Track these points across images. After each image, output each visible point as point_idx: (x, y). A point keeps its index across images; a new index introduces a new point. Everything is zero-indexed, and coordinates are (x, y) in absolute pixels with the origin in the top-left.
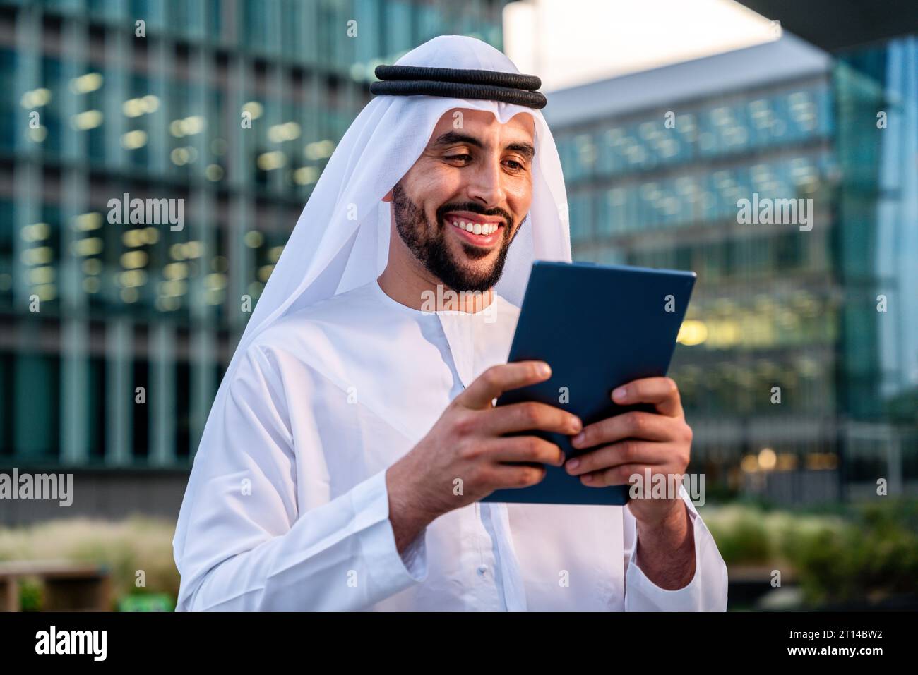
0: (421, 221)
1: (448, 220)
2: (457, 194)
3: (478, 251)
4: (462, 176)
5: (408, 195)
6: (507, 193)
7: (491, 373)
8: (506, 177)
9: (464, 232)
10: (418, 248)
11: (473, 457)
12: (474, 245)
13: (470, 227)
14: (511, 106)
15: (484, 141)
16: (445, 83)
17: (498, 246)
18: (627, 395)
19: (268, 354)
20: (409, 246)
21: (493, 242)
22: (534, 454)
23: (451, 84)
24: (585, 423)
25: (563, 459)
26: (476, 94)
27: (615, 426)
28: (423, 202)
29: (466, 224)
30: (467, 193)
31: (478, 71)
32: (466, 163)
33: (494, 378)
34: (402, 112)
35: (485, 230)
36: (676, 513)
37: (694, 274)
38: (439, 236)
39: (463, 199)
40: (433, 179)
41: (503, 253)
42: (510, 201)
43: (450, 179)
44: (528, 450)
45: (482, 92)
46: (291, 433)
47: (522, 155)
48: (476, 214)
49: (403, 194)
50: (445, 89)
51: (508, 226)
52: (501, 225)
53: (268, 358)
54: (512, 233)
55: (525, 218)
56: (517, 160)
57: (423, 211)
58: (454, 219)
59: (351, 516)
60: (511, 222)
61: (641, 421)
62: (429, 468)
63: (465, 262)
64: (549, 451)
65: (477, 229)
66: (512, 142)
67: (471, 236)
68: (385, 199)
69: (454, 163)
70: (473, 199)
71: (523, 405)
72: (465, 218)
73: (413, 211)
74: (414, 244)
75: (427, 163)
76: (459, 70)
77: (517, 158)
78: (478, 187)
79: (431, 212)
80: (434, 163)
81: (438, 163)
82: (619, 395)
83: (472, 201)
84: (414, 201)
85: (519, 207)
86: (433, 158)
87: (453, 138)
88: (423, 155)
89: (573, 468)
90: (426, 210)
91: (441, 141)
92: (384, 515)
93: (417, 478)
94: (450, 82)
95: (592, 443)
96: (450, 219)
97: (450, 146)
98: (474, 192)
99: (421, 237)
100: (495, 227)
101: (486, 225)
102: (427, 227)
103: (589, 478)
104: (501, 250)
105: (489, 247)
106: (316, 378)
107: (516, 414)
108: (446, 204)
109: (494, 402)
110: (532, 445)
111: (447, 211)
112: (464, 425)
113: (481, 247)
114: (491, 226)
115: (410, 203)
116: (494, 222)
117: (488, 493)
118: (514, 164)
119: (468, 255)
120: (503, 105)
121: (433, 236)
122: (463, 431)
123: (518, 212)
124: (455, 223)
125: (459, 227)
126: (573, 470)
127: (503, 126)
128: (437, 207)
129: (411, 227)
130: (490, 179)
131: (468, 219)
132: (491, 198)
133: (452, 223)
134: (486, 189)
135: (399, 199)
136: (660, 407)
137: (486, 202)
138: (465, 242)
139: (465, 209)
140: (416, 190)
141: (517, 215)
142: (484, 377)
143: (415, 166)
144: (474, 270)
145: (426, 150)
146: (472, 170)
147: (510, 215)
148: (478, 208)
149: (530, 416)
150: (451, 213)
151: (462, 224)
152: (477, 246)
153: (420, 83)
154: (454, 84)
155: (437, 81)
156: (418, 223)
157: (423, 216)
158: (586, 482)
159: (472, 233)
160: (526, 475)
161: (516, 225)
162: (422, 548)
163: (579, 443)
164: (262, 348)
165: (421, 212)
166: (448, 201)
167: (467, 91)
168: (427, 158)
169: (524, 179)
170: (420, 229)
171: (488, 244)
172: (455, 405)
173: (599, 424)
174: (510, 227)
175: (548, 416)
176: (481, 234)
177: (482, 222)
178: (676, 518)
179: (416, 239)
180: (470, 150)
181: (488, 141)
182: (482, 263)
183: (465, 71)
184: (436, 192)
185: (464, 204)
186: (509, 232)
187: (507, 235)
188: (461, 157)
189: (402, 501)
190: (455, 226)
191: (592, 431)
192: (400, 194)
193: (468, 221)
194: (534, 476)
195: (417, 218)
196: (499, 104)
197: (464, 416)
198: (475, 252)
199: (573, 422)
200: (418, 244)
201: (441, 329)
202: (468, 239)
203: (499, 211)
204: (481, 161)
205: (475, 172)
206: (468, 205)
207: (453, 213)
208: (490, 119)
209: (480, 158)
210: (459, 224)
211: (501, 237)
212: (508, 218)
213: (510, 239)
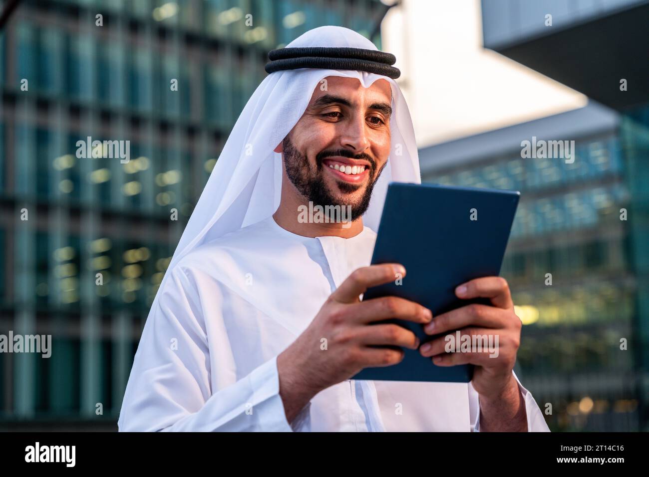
0: (304, 166)
1: (326, 164)
2: (332, 143)
3: (349, 186)
4: (336, 129)
5: (294, 145)
6: (371, 143)
7: (358, 273)
8: (369, 130)
9: (338, 172)
10: (303, 186)
11: (345, 342)
12: (346, 182)
13: (343, 169)
14: (372, 75)
15: (352, 101)
16: (321, 58)
17: (365, 184)
18: (468, 291)
19: (187, 274)
20: (296, 186)
21: (360, 180)
22: (394, 339)
23: (326, 58)
24: (435, 314)
25: (418, 344)
26: (345, 65)
27: (460, 316)
28: (305, 150)
29: (340, 166)
30: (340, 142)
31: (346, 48)
32: (338, 119)
33: (360, 277)
34: (289, 82)
35: (354, 171)
36: (510, 388)
37: (518, 193)
38: (318, 175)
39: (337, 147)
40: (313, 131)
41: (369, 190)
42: (373, 149)
43: (327, 132)
44: (388, 335)
45: (350, 64)
46: (206, 333)
47: (382, 113)
48: (348, 159)
49: (291, 145)
50: (321, 62)
51: (372, 168)
52: (367, 167)
53: (187, 276)
54: (376, 174)
55: (386, 163)
56: (378, 116)
57: (306, 157)
58: (330, 162)
59: (251, 393)
60: (374, 165)
61: (480, 312)
62: (310, 353)
63: (338, 195)
64: (406, 336)
65: (349, 170)
66: (374, 103)
67: (344, 175)
68: (277, 150)
69: (329, 120)
70: (344, 147)
71: (384, 299)
72: (339, 162)
73: (298, 157)
74: (299, 183)
75: (309, 120)
76: (332, 48)
77: (379, 115)
78: (349, 137)
79: (312, 157)
80: (313, 119)
81: (316, 120)
82: (462, 291)
83: (344, 149)
84: (299, 149)
85: (381, 153)
86: (313, 116)
87: (327, 100)
88: (305, 114)
89: (426, 351)
90: (308, 156)
91: (319, 102)
92: (276, 391)
93: (301, 361)
94: (325, 57)
95: (441, 330)
96: (327, 163)
97: (326, 106)
98: (345, 141)
99: (305, 178)
100: (362, 169)
101: (355, 167)
102: (309, 169)
103: (439, 359)
104: (367, 187)
105: (358, 184)
106: (224, 291)
107: (379, 306)
108: (323, 151)
109: (361, 297)
110: (392, 331)
111: (324, 157)
112: (337, 316)
113: (351, 183)
114: (359, 168)
115: (296, 151)
116: (361, 165)
117: (358, 371)
118: (375, 120)
119: (341, 190)
120: (366, 74)
121: (314, 176)
122: (336, 321)
123: (380, 158)
124: (331, 166)
125: (334, 169)
126: (427, 352)
127: (366, 89)
128: (317, 154)
129: (297, 170)
130: (358, 131)
131: (341, 162)
132: (359, 145)
133: (329, 166)
134: (354, 139)
135: (287, 149)
136: (495, 301)
137: (354, 148)
138: (339, 179)
139: (338, 155)
140: (299, 142)
141: (380, 160)
142: (352, 277)
143: (299, 123)
144: (346, 202)
145: (307, 110)
146: (343, 124)
147: (374, 160)
148: (349, 154)
149: (389, 307)
150: (327, 158)
151: (337, 167)
152: (348, 182)
153: (302, 59)
154: (328, 58)
155: (315, 57)
156: (302, 167)
157: (306, 161)
158: (437, 362)
159: (344, 173)
160: (388, 355)
161: (379, 168)
162: (307, 419)
163: (430, 330)
164: (183, 268)
165: (305, 158)
166: (324, 149)
167: (338, 63)
168: (309, 116)
169: (385, 132)
170: (304, 172)
171: (357, 181)
172: (330, 300)
173: (446, 314)
174: (374, 170)
175: (405, 307)
176: (352, 174)
177: (352, 165)
178: (511, 393)
179: (301, 179)
180: (341, 109)
181: (355, 101)
182: (352, 196)
183: (336, 49)
184: (316, 141)
185: (338, 151)
186: (374, 173)
187: (371, 175)
188: (334, 114)
189: (289, 380)
190: (331, 168)
191: (440, 320)
192: (288, 145)
193: (341, 164)
194: (395, 357)
195: (302, 163)
196: (363, 73)
197: (337, 309)
198: (346, 188)
199: (425, 313)
200: (302, 184)
201: (322, 250)
202: (341, 177)
203: (364, 156)
204: (350, 117)
205: (346, 126)
206: (341, 151)
207: (329, 157)
208: (357, 84)
209: (349, 115)
210: (334, 167)
211: (367, 177)
212: (372, 162)
213: (375, 178)
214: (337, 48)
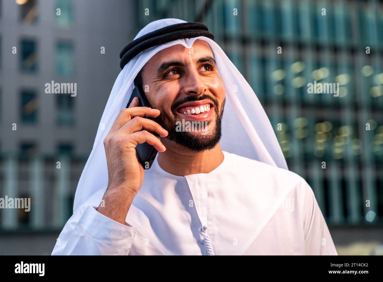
0: (165, 119)
2: (178, 95)
6: (208, 86)
13: (193, 111)
15: (183, 61)
17: (214, 118)
21: (209, 116)
28: (162, 106)
29: (191, 110)
30: (184, 92)
31: (167, 27)
42: (211, 90)
43: (172, 88)
52: (211, 106)
58: (183, 110)
60: (216, 104)
66: (200, 58)
67: (195, 116)
78: (189, 86)
80: (161, 83)
81: (163, 82)
83: (189, 96)
85: (218, 93)
86: (160, 80)
87: (165, 66)
90: (165, 111)
96: (179, 111)
97: (166, 71)
98: (187, 89)
100: (208, 107)
101: (202, 107)
105: (208, 120)
108: (174, 103)
111: (177, 107)
114: (205, 107)
116: (206, 104)
120: (187, 39)
123: (219, 96)
124: (185, 113)
128: (171, 106)
130: (194, 80)
131: (191, 106)
133: (183, 113)
137: (196, 93)
139: (186, 101)
140: (156, 102)
141: (219, 98)
146: (183, 79)
147: (215, 99)
148: (193, 98)
150: (179, 107)
157: (165, 115)
161: (220, 104)
166: (174, 101)
170: (166, 123)
171: (207, 118)
174: (217, 106)
176: (201, 113)
177: (198, 105)
181: (186, 61)
184: (166, 97)
185: (185, 99)
186: (218, 109)
187: (217, 111)
193: (191, 108)
195: (162, 117)
196: (185, 40)
202: (194, 118)
203: (205, 97)
204: (187, 73)
205: (185, 79)
206: (187, 98)
207: (181, 106)
208: (182, 48)
209: (185, 72)
210: (187, 112)
211: (214, 113)
212: (213, 100)
213: (219, 113)
214: (160, 29)
